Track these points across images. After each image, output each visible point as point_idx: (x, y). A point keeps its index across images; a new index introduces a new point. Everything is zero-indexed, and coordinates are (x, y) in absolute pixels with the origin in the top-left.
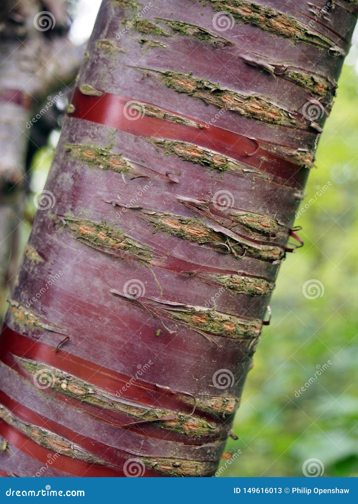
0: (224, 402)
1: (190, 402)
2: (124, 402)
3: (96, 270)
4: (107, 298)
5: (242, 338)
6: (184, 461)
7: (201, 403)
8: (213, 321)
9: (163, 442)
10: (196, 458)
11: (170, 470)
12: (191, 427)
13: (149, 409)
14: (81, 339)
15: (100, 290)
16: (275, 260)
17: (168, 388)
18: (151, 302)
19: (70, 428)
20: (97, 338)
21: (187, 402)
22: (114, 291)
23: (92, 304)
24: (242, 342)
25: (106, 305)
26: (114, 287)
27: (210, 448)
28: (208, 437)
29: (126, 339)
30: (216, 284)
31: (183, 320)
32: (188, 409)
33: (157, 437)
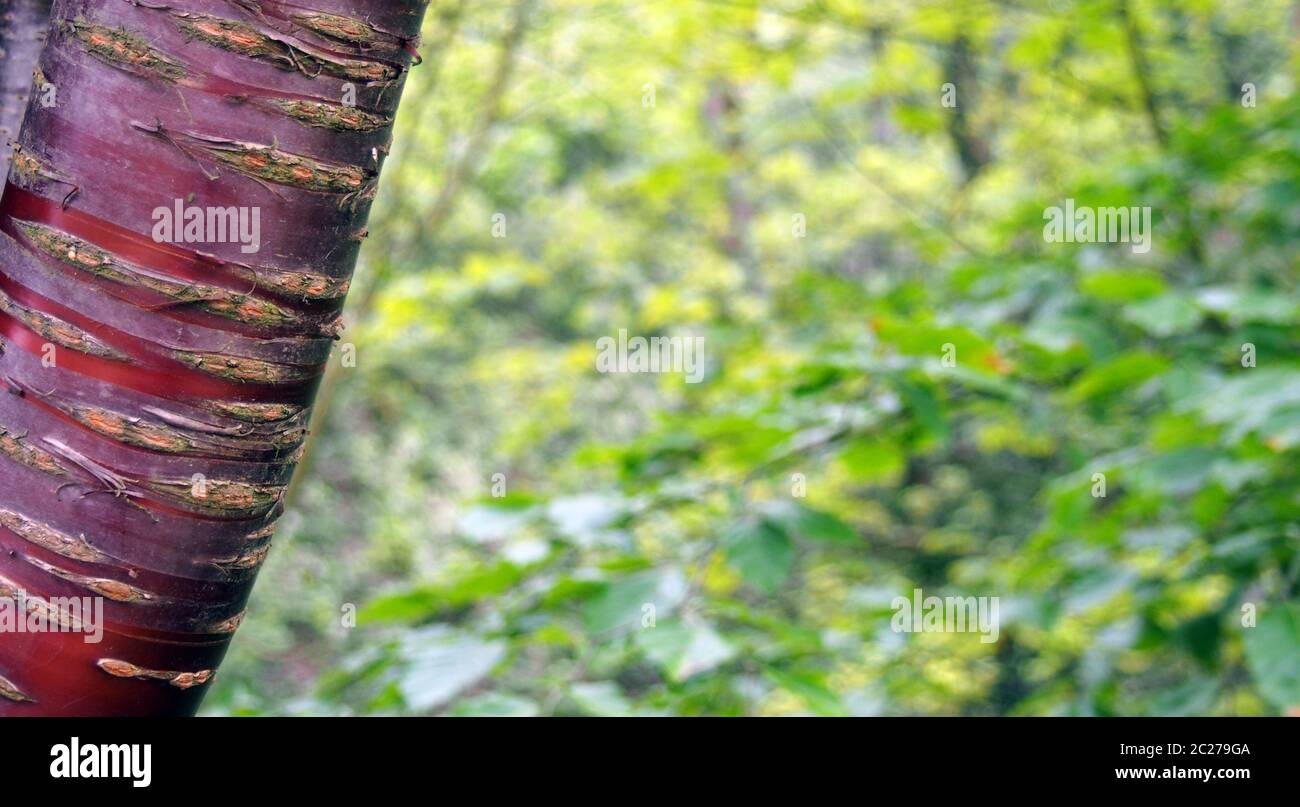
0: (304, 280)
1: (248, 276)
2: (152, 276)
3: (113, 95)
4: (127, 132)
5: (326, 191)
6: (245, 360)
7: (266, 279)
8: (276, 164)
9: (211, 331)
10: (264, 356)
11: (222, 370)
12: (250, 312)
13: (188, 285)
14: (94, 190)
15: (118, 122)
16: (370, 81)
17: (211, 255)
18: (186, 138)
19: (82, 312)
20: (115, 188)
21: (244, 276)
22: (135, 122)
23: (108, 142)
24: (327, 197)
25: (125, 143)
26: (135, 117)
27: (287, 345)
28: (281, 328)
29: (152, 188)
30: (277, 112)
31: (233, 163)
32: (246, 286)
33: (200, 324)
